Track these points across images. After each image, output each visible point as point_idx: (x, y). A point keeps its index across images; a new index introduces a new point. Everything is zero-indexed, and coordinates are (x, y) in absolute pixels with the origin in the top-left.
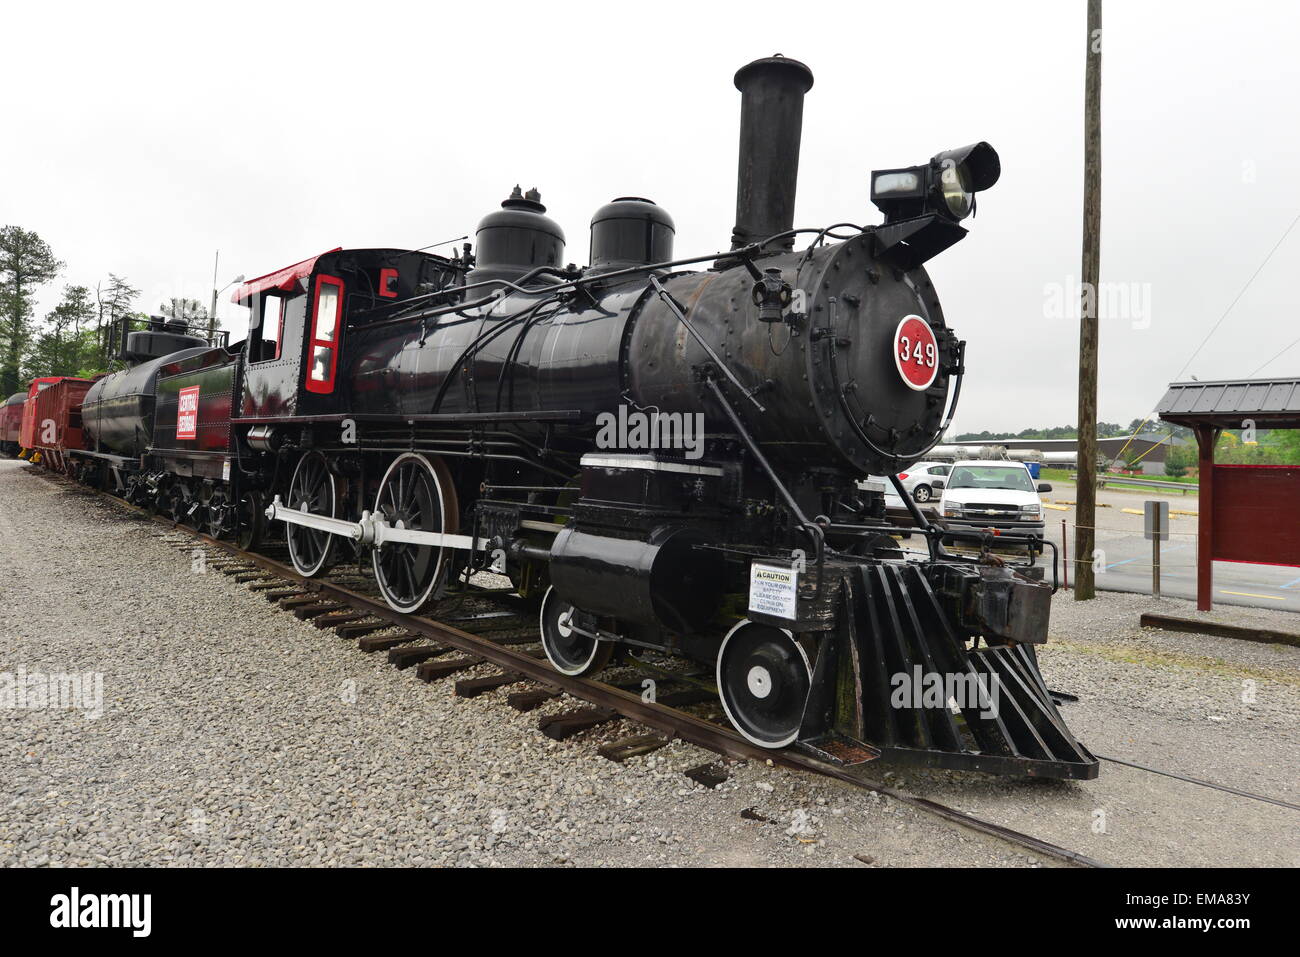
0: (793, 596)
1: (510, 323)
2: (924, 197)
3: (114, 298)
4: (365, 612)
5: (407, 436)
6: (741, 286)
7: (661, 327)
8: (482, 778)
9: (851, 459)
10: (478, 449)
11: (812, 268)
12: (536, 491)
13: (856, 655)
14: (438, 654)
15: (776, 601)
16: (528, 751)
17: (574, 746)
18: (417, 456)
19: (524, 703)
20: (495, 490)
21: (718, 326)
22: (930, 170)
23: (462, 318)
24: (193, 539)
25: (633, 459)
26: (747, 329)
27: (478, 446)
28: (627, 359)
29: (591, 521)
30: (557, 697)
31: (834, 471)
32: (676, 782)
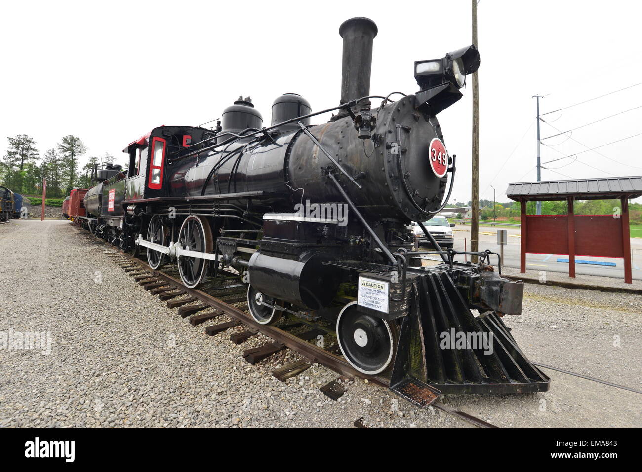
0: (386, 298)
1: (234, 153)
2: (443, 74)
3: (107, 161)
4: (175, 287)
5: (187, 207)
6: (346, 125)
7: (305, 148)
8: (206, 396)
9: (406, 214)
10: (218, 212)
11: (385, 112)
12: (244, 233)
13: (421, 330)
14: (202, 309)
15: (375, 301)
16: (236, 373)
17: (261, 368)
18: (195, 217)
19: (239, 339)
20: (226, 232)
21: (334, 146)
22: (446, 60)
23: (215, 153)
24: (117, 252)
25: (289, 215)
26: (350, 146)
27: (217, 211)
28: (288, 166)
29: (268, 249)
30: (255, 335)
31: (394, 220)
32: (315, 396)
